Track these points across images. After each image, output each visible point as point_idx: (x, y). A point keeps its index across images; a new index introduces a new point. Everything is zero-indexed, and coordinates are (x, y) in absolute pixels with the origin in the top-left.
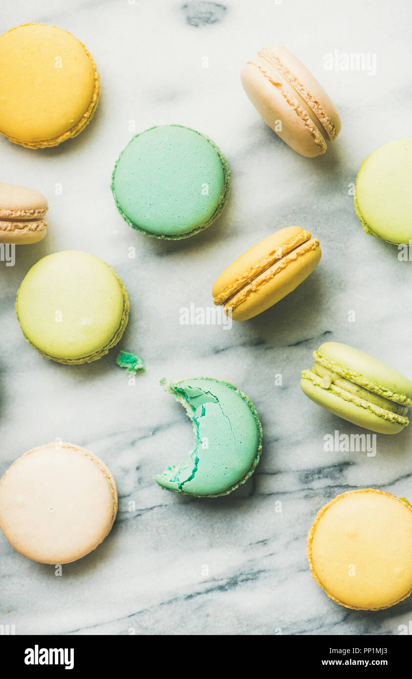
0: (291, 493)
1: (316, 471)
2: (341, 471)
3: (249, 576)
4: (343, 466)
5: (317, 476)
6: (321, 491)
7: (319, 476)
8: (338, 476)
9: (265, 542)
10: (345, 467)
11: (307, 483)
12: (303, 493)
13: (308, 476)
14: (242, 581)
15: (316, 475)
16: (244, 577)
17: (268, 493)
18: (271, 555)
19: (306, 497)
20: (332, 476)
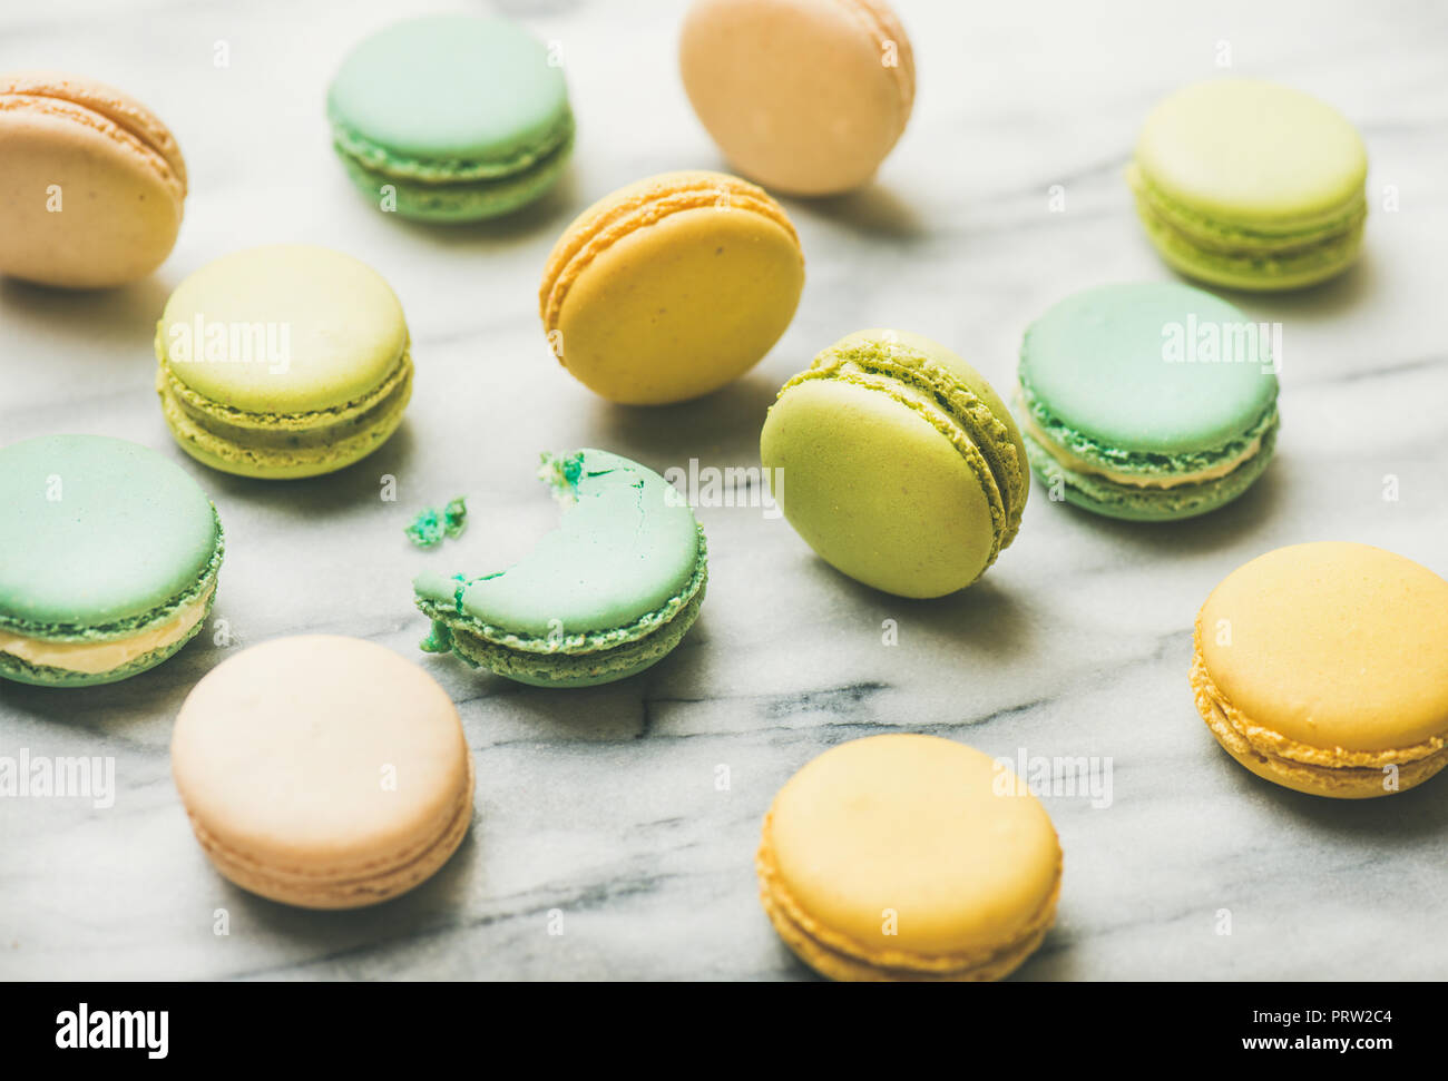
0: (737, 735)
1: (797, 698)
2: (857, 698)
3: (637, 885)
4: (863, 690)
5: (799, 706)
6: (810, 733)
7: (805, 706)
8: (850, 707)
9: (675, 822)
10: (866, 692)
11: (775, 717)
12: (766, 737)
13: (776, 707)
14: (621, 893)
15: (798, 704)
16: (623, 886)
17: (680, 734)
18: (691, 845)
19: (774, 742)
20: (837, 707)
